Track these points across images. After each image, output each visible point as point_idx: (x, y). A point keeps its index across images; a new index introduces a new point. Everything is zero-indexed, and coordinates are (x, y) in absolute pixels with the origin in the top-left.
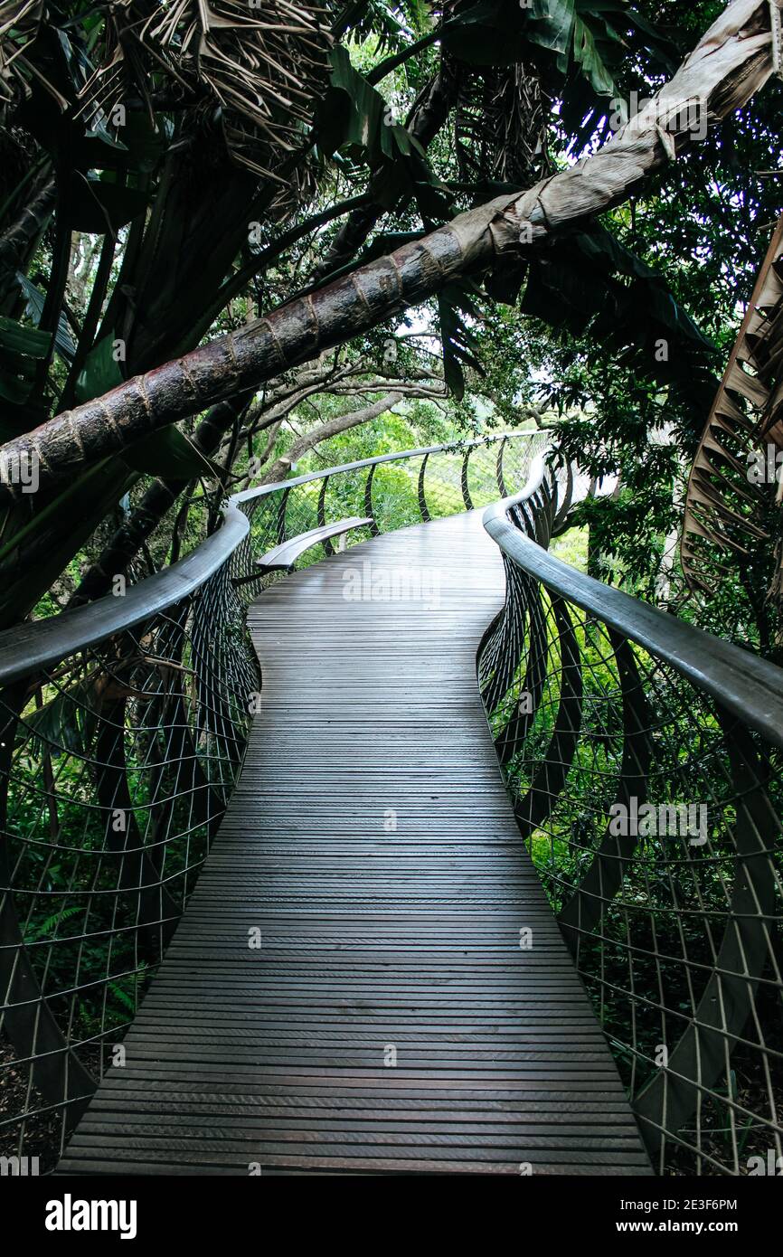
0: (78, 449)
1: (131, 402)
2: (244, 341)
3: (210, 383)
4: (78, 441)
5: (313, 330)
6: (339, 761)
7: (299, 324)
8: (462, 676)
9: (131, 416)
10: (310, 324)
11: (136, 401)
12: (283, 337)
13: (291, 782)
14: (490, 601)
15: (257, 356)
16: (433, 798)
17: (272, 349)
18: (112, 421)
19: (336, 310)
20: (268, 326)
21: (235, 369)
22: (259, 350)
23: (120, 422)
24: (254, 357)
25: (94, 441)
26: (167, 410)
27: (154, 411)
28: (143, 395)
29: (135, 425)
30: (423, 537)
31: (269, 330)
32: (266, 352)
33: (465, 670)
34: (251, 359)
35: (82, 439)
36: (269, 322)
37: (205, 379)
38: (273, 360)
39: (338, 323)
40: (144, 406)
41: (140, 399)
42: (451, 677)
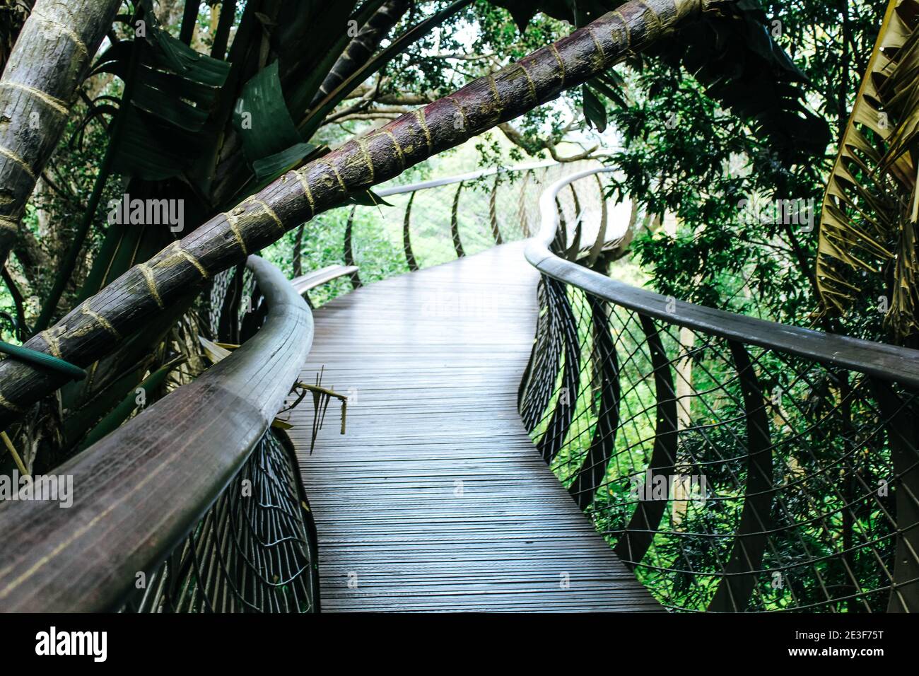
0: (370, 173)
1: (414, 134)
2: (505, 83)
3: (478, 118)
4: (370, 166)
5: (560, 74)
6: (415, 513)
7: (549, 69)
8: (511, 432)
9: (414, 145)
10: (558, 69)
11: (418, 132)
12: (536, 80)
13: (372, 534)
14: (510, 356)
15: (516, 96)
16: (528, 542)
17: (528, 90)
18: (398, 149)
19: (578, 58)
20: (523, 71)
21: (498, 106)
22: (517, 91)
23: (405, 150)
24: (513, 96)
25: (382, 166)
26: (443, 140)
27: (432, 141)
28: (424, 127)
29: (416, 153)
30: (410, 288)
31: (525, 74)
32: (523, 93)
33: (512, 425)
34: (511, 98)
35: (374, 164)
36: (523, 67)
37: (475, 115)
38: (528, 99)
39: (580, 69)
40: (425, 137)
41: (422, 131)
42: (499, 432)
